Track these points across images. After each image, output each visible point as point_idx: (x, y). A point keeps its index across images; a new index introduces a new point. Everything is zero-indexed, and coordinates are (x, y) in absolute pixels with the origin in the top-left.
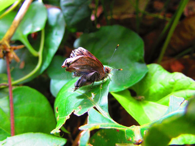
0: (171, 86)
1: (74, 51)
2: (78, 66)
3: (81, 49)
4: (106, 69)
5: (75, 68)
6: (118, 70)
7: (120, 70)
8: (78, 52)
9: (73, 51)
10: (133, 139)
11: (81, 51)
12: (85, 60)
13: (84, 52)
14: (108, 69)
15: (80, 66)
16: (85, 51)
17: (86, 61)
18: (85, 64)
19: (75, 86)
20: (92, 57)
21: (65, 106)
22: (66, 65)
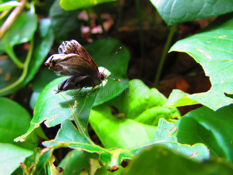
0: (146, 102)
1: (65, 42)
2: (68, 64)
3: (75, 43)
4: (102, 74)
5: (62, 65)
6: (116, 80)
7: (117, 80)
8: (70, 46)
9: (63, 43)
10: (107, 164)
11: (74, 46)
12: (77, 59)
13: (78, 47)
14: (103, 75)
15: (69, 64)
16: (80, 47)
17: (78, 61)
18: (76, 64)
19: (58, 89)
20: (87, 56)
21: (41, 110)
22: (52, 63)
